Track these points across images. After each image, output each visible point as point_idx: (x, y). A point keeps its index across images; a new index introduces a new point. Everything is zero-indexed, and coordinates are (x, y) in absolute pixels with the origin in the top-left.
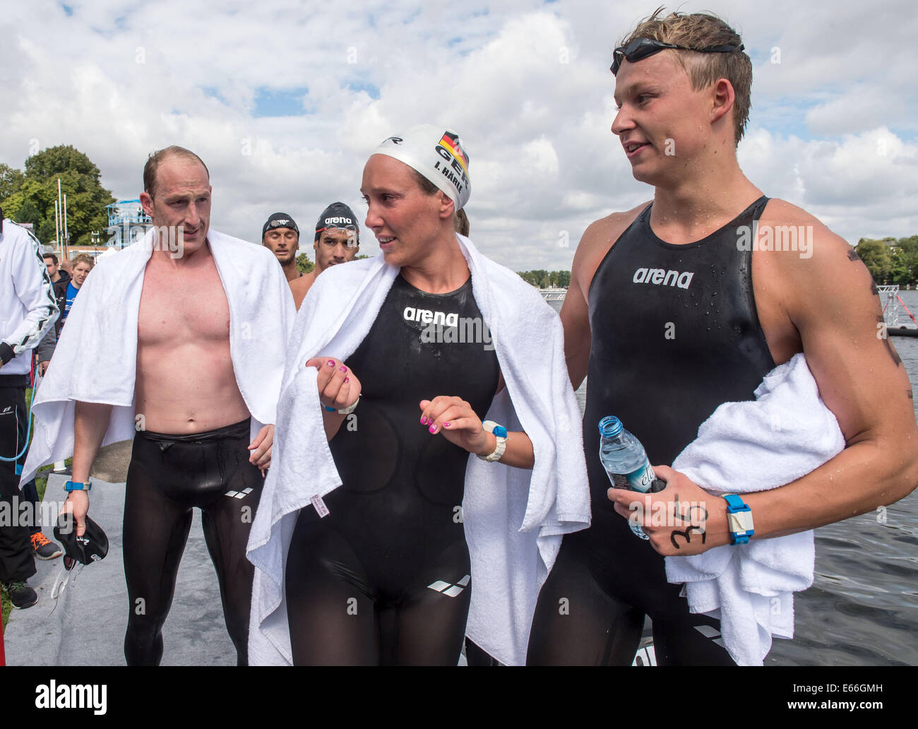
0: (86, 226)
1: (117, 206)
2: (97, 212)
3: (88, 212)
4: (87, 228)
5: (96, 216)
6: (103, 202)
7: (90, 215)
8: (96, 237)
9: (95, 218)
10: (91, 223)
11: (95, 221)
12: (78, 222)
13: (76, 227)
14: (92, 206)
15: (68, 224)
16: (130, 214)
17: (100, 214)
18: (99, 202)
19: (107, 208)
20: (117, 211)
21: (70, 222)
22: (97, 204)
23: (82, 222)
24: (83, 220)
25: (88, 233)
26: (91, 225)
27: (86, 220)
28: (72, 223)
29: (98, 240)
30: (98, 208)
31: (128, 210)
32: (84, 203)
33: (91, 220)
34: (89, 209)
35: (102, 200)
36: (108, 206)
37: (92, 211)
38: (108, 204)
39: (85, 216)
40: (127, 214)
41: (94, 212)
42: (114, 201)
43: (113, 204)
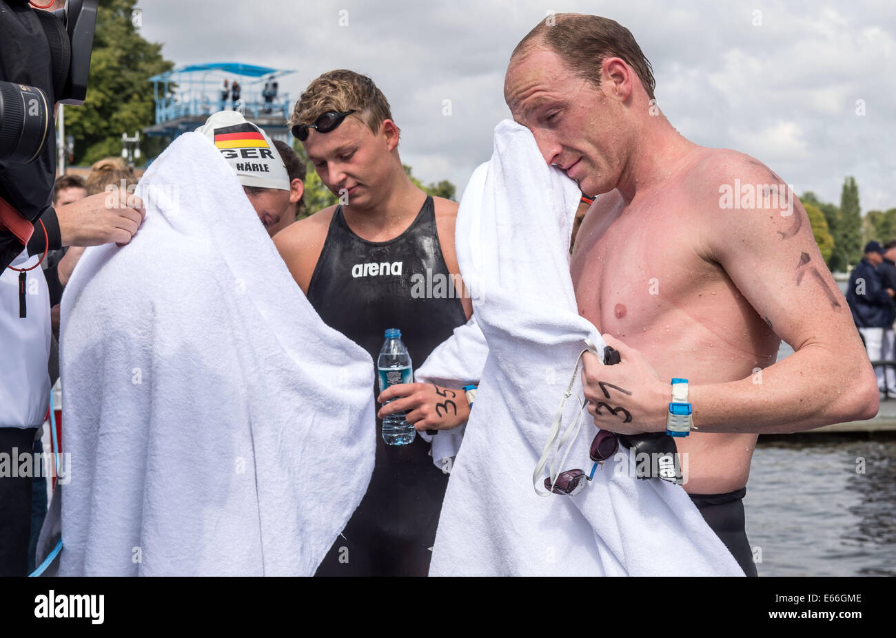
0: (104, 124)
1: (174, 78)
2: (130, 91)
3: (110, 93)
4: (107, 129)
5: (127, 99)
6: (142, 71)
7: (113, 100)
8: (131, 147)
9: (125, 106)
10: (115, 116)
11: (125, 112)
12: (86, 114)
13: (82, 126)
14: (120, 80)
15: (65, 119)
16: (203, 97)
17: (136, 97)
18: (135, 70)
19: (152, 84)
20: (175, 89)
21: (70, 113)
22: (129, 75)
23: (96, 115)
24: (97, 109)
25: (110, 140)
26: (117, 121)
27: (105, 110)
28: (75, 117)
29: (137, 153)
30: (131, 84)
31: (200, 87)
32: (101, 72)
33: (116, 109)
34: (113, 85)
35: (142, 65)
36: (156, 79)
37: (119, 89)
38: (154, 74)
39: (103, 101)
40: (198, 96)
41: (122, 92)
42: (168, 67)
43: (167, 74)
